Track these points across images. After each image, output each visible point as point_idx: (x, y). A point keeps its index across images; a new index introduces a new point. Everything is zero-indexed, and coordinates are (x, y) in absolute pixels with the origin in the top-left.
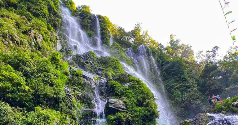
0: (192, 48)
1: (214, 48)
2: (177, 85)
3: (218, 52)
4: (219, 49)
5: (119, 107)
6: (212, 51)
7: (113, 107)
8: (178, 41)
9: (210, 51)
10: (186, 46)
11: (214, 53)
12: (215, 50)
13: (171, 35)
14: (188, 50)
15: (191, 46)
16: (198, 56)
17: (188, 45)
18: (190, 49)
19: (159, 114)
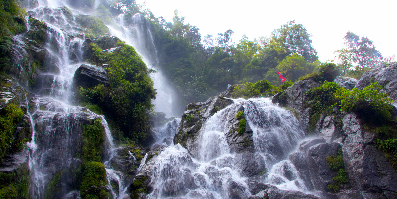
0: (199, 30)
1: (228, 31)
2: (178, 71)
3: (232, 37)
4: (232, 33)
5: (98, 76)
6: (224, 35)
7: (87, 75)
8: (183, 19)
9: (222, 34)
10: (192, 28)
11: (227, 38)
12: (228, 34)
13: (176, 11)
14: (194, 33)
15: (198, 29)
16: (206, 40)
17: (194, 27)
18: (197, 32)
19: (156, 93)
